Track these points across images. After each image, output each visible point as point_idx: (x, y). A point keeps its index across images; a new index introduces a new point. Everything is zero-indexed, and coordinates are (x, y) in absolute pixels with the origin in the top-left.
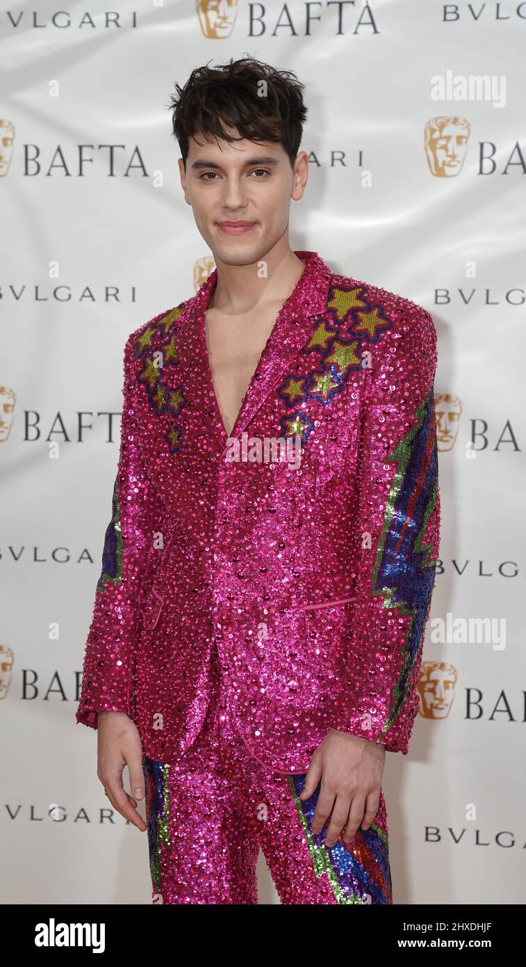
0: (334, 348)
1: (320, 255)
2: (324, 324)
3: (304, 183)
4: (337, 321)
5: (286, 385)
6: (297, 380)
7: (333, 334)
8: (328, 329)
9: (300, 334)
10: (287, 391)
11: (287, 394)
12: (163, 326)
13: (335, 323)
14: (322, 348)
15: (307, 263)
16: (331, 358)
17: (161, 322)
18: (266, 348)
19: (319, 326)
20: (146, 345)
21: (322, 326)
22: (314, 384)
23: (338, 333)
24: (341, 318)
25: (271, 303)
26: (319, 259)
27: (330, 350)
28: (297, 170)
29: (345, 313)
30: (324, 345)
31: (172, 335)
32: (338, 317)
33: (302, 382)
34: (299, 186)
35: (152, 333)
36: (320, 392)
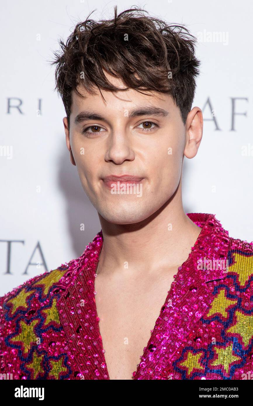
0: (236, 318)
1: (217, 218)
2: (224, 291)
3: (198, 140)
4: (238, 287)
5: (183, 358)
6: (195, 352)
7: (235, 302)
8: (229, 296)
9: (198, 301)
10: (185, 364)
11: (185, 367)
12: (42, 287)
13: (236, 290)
14: (223, 318)
15: (202, 226)
16: (232, 328)
17: (39, 283)
18: (160, 316)
19: (219, 293)
20: (21, 307)
21: (222, 292)
22: (215, 356)
23: (240, 301)
24: (243, 284)
25: (165, 270)
26: (215, 221)
27: (232, 320)
28: (191, 126)
29: (247, 279)
30: (225, 315)
31: (53, 298)
32: (239, 283)
33: (201, 354)
34: (193, 143)
35: (28, 294)
36: (221, 366)
